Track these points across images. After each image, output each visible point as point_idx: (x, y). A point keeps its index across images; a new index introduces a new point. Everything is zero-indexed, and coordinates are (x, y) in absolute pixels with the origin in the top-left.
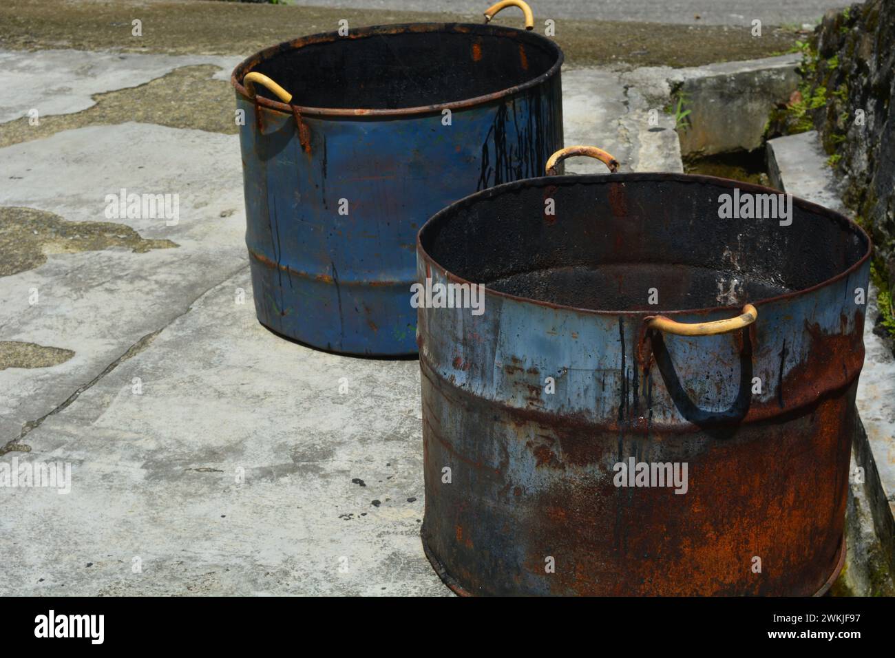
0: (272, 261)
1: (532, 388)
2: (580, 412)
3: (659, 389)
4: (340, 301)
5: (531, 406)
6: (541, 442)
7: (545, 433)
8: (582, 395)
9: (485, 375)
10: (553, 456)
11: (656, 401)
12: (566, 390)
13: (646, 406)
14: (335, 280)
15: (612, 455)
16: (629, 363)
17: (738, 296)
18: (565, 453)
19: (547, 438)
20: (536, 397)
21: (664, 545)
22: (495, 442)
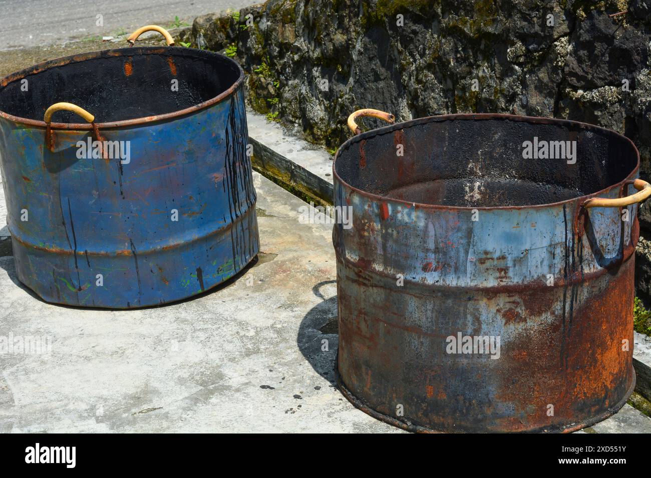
0: (67, 249)
1: (500, 270)
2: (539, 278)
3: (586, 249)
4: (137, 268)
5: (501, 283)
6: (508, 306)
7: (512, 299)
8: (539, 266)
9: (458, 270)
10: (518, 314)
11: (584, 258)
12: (527, 265)
13: (579, 263)
14: (134, 252)
15: (559, 303)
16: (570, 236)
17: (481, 193)
18: (527, 309)
19: (514, 302)
20: (504, 275)
21: (588, 357)
22: (469, 316)
